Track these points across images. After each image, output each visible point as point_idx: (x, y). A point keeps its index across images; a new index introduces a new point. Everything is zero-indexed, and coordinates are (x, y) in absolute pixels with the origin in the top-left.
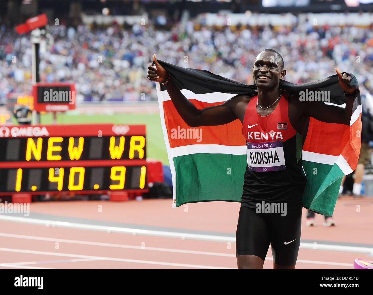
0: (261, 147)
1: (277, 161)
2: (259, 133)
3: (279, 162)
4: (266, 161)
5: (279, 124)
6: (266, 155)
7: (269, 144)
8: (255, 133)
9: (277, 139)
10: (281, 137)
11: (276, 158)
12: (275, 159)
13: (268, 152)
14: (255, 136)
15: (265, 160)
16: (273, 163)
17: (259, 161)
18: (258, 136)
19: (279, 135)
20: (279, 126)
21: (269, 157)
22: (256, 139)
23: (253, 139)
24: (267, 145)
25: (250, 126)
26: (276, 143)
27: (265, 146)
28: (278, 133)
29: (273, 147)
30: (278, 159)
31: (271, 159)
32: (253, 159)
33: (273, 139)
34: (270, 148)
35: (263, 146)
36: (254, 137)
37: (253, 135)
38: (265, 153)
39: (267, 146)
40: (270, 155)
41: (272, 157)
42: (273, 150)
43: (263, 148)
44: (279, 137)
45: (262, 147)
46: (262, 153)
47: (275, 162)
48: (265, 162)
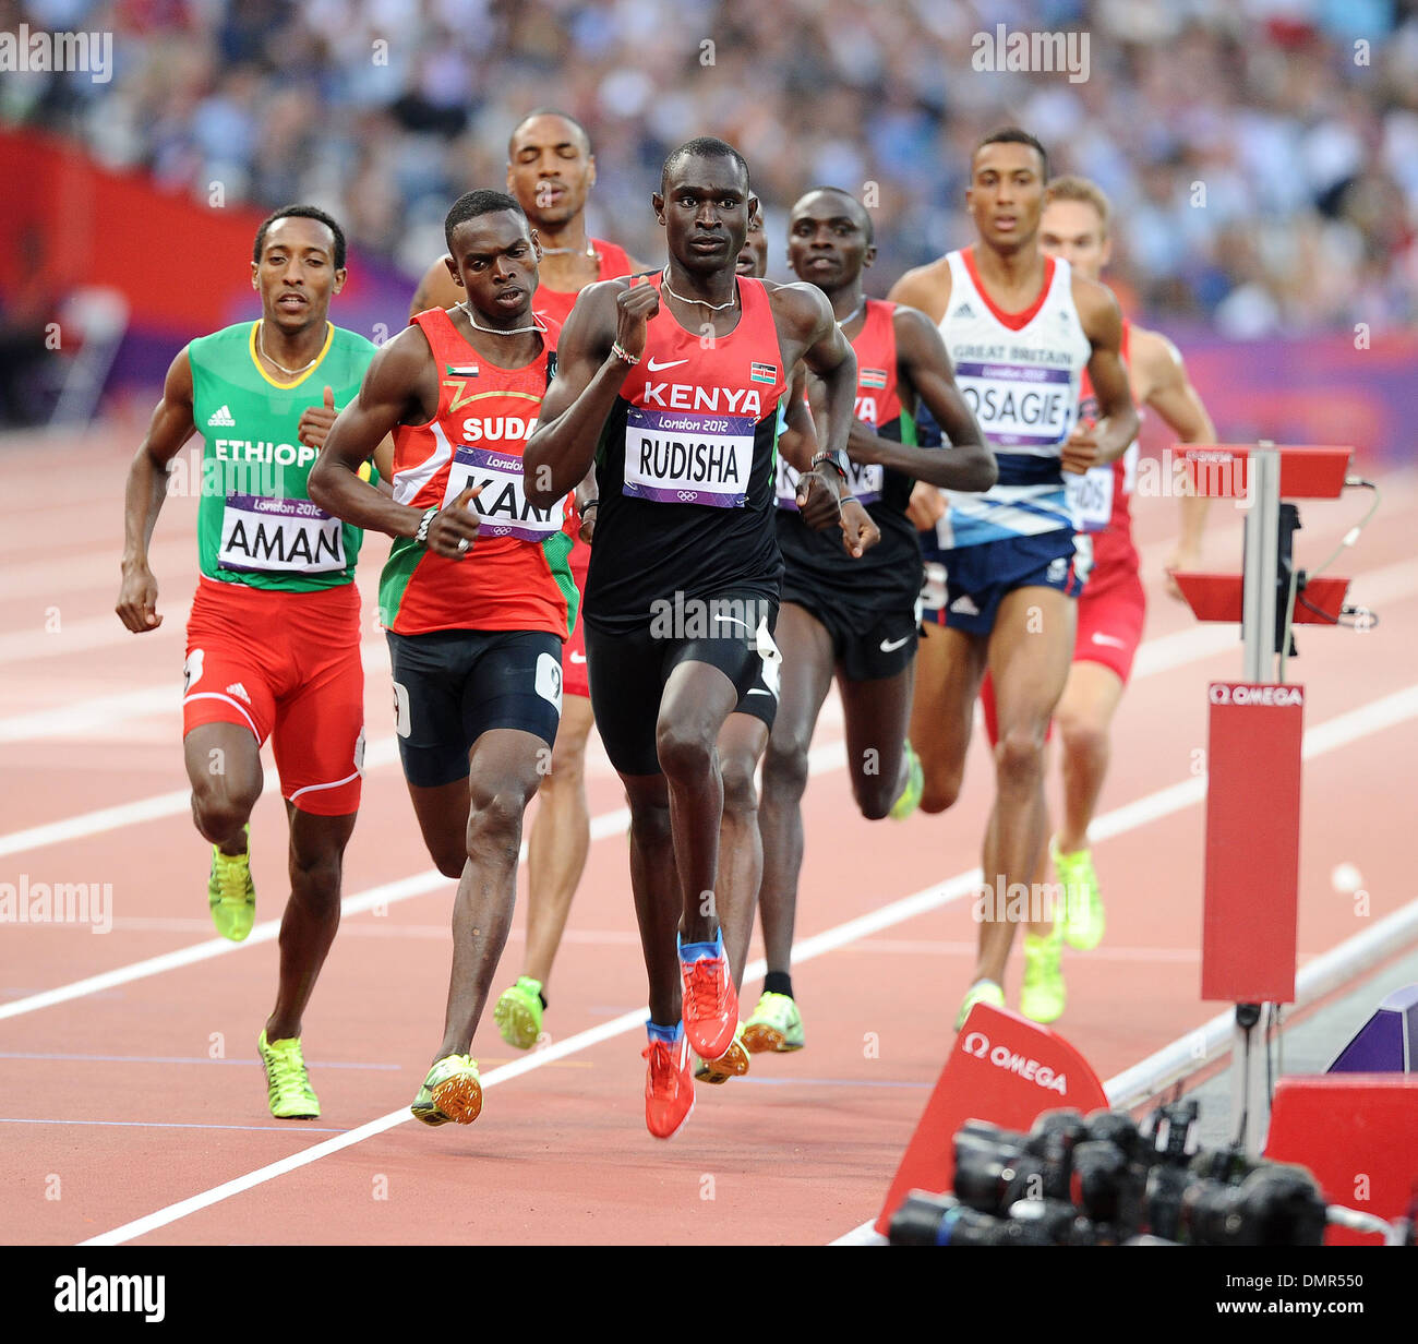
0: (693, 427)
1: (731, 478)
2: (690, 388)
3: (737, 481)
4: (699, 474)
5: (755, 366)
6: (705, 455)
7: (720, 423)
8: (675, 388)
9: (743, 411)
10: (757, 408)
11: (732, 468)
12: (729, 472)
13: (712, 447)
14: (675, 396)
15: (696, 468)
16: (720, 481)
18: (684, 397)
19: (753, 401)
21: (712, 462)
22: (674, 404)
23: (662, 403)
24: (714, 424)
25: (657, 362)
26: (738, 424)
27: (708, 427)
28: (752, 393)
29: (730, 432)
30: (734, 472)
31: (715, 469)
32: (651, 461)
33: (732, 408)
34: (721, 433)
35: (701, 426)
36: (667, 401)
37: (666, 395)
38: (703, 446)
39: (713, 427)
40: (716, 457)
41: (720, 463)
42: (728, 441)
43: (701, 432)
44: (752, 407)
45: (696, 426)
46: (692, 445)
47: (725, 481)
48: (695, 475)
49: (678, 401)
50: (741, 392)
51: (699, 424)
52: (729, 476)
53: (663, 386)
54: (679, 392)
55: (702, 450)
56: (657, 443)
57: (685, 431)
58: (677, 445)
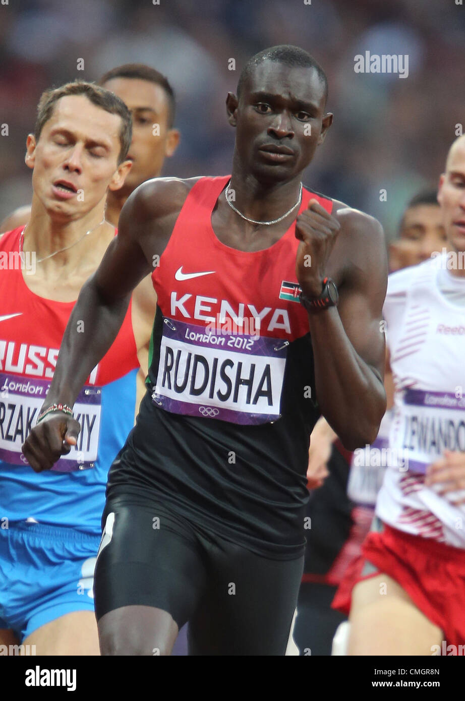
0: (217, 342)
1: (263, 400)
2: (214, 301)
3: (270, 404)
4: (224, 392)
5: (286, 284)
6: (231, 372)
7: (246, 340)
8: (199, 299)
9: (271, 328)
10: (287, 326)
11: (265, 388)
12: (260, 393)
13: (240, 365)
14: (198, 307)
15: (221, 386)
16: (249, 401)
17: (198, 386)
18: (208, 309)
19: (280, 320)
20: (284, 290)
21: (239, 381)
22: (197, 316)
23: (186, 314)
24: (239, 341)
25: (184, 272)
27: (233, 343)
28: (278, 312)
30: (268, 394)
31: (243, 389)
32: (172, 372)
34: (245, 351)
35: (226, 342)
36: (191, 312)
37: (190, 305)
38: (229, 363)
39: (238, 344)
40: (245, 375)
41: (249, 383)
43: (225, 347)
44: (280, 326)
45: (221, 342)
46: (216, 360)
47: (255, 402)
48: (219, 393)
49: (203, 313)
50: (267, 310)
51: (224, 339)
52: (261, 398)
53: (187, 297)
54: (204, 303)
55: (228, 368)
56: (180, 352)
57: (208, 345)
58: (199, 358)
